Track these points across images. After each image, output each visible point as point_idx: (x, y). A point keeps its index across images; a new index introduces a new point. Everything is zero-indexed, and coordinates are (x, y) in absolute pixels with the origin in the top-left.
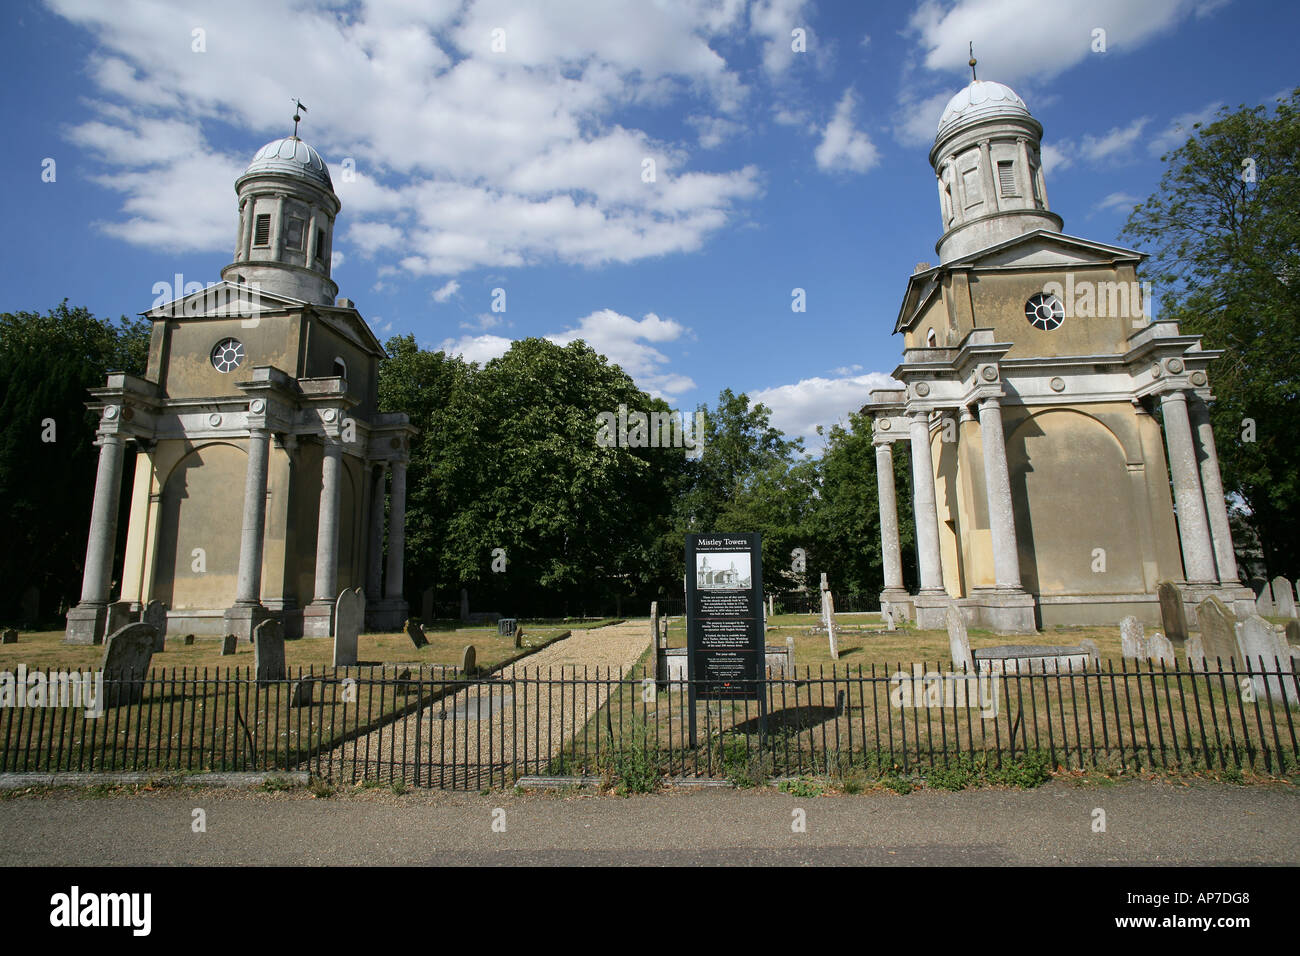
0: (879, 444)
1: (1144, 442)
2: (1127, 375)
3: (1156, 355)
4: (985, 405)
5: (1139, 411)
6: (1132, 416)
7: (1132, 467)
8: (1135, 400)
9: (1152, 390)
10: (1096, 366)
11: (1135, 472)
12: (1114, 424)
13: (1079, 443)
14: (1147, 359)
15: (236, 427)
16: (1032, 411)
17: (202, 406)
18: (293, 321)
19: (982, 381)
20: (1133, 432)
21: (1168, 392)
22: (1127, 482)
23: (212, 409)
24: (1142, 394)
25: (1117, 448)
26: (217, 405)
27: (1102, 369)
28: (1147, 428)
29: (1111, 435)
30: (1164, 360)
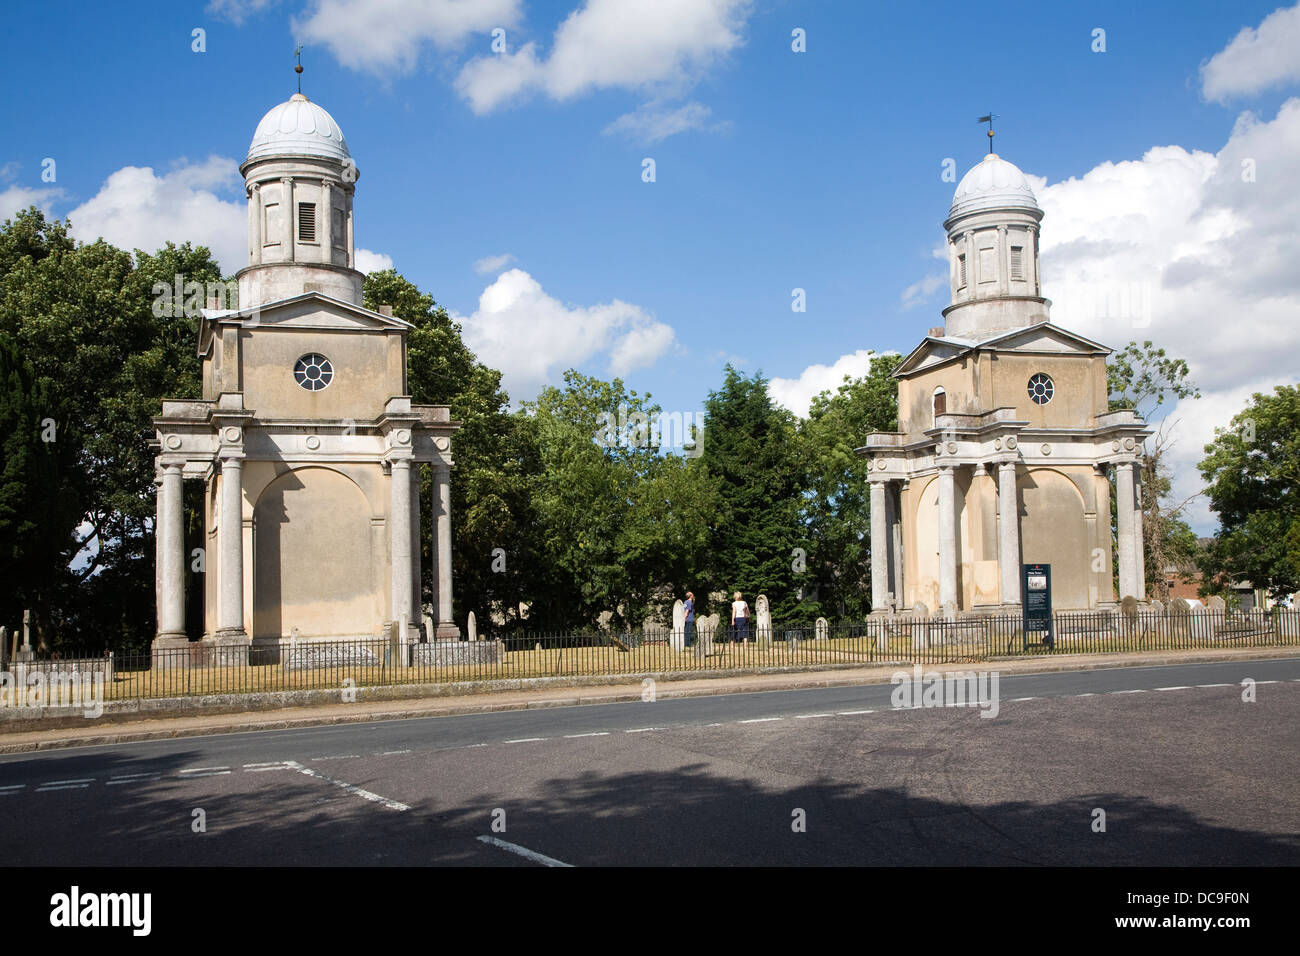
0: (875, 483)
1: (1098, 497)
2: (1092, 445)
3: (1117, 435)
4: (1005, 467)
5: (1097, 473)
6: (1091, 475)
7: (1088, 516)
8: (1096, 465)
9: (1112, 460)
10: (1073, 437)
11: (1091, 520)
12: (1079, 482)
13: (1056, 495)
14: (1110, 436)
15: (336, 450)
16: (1029, 468)
17: (298, 427)
18: (393, 342)
19: (1005, 448)
20: (1091, 489)
21: (1123, 464)
22: (1084, 525)
23: (308, 431)
24: (1102, 461)
25: (1080, 501)
26: (316, 428)
27: (1076, 439)
28: (1100, 486)
29: (1078, 491)
30: (1124, 440)
